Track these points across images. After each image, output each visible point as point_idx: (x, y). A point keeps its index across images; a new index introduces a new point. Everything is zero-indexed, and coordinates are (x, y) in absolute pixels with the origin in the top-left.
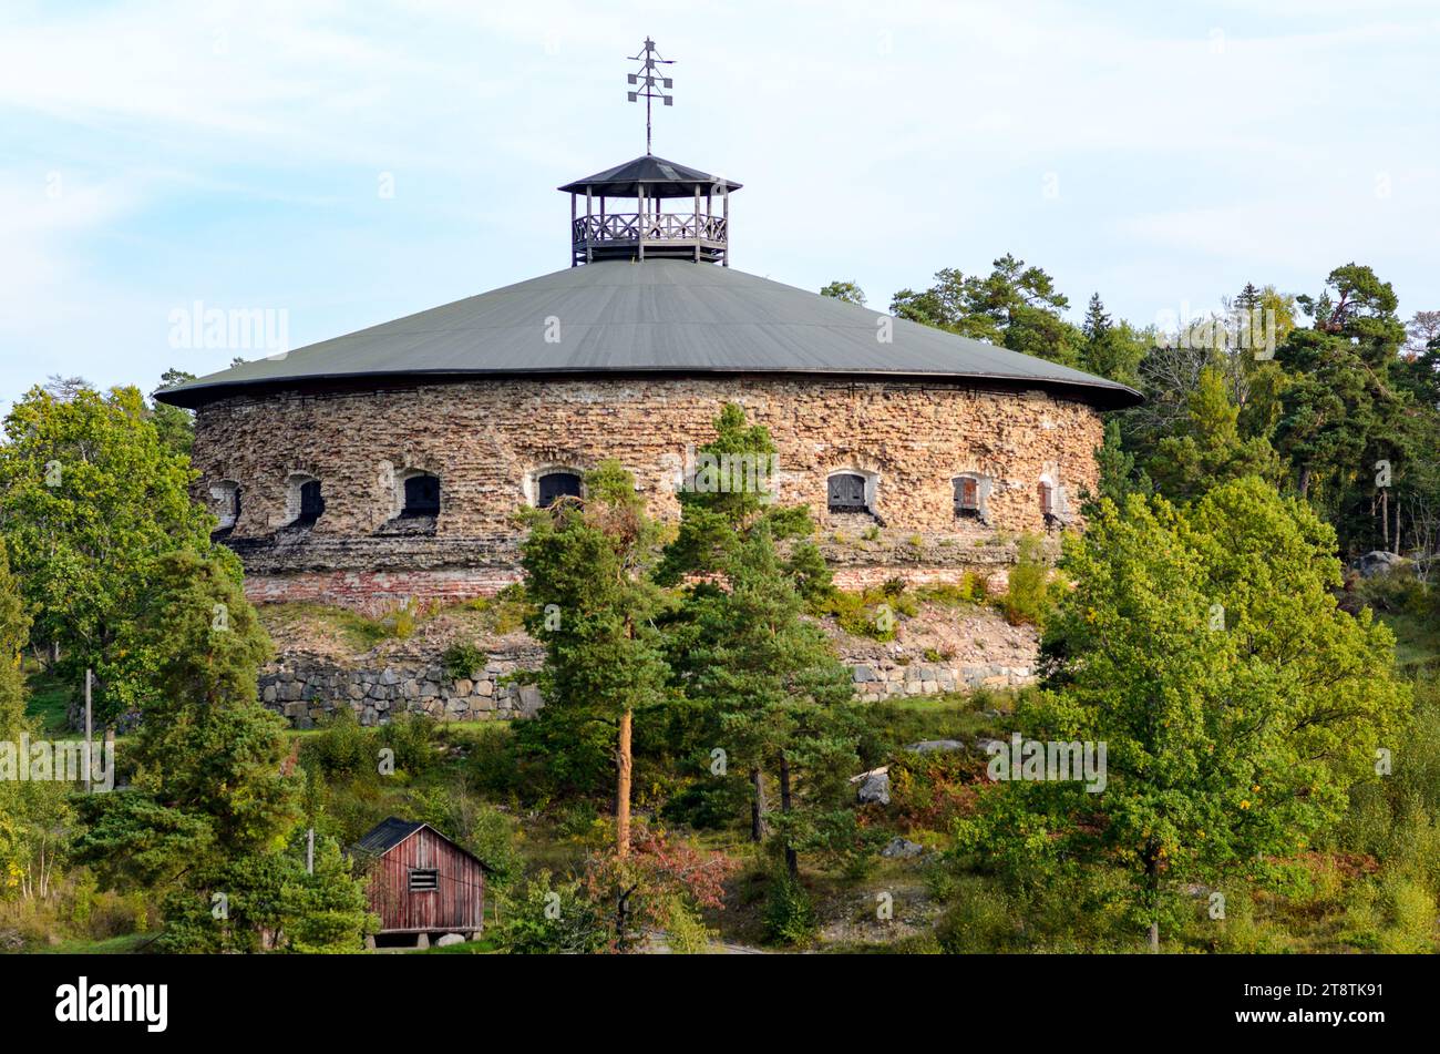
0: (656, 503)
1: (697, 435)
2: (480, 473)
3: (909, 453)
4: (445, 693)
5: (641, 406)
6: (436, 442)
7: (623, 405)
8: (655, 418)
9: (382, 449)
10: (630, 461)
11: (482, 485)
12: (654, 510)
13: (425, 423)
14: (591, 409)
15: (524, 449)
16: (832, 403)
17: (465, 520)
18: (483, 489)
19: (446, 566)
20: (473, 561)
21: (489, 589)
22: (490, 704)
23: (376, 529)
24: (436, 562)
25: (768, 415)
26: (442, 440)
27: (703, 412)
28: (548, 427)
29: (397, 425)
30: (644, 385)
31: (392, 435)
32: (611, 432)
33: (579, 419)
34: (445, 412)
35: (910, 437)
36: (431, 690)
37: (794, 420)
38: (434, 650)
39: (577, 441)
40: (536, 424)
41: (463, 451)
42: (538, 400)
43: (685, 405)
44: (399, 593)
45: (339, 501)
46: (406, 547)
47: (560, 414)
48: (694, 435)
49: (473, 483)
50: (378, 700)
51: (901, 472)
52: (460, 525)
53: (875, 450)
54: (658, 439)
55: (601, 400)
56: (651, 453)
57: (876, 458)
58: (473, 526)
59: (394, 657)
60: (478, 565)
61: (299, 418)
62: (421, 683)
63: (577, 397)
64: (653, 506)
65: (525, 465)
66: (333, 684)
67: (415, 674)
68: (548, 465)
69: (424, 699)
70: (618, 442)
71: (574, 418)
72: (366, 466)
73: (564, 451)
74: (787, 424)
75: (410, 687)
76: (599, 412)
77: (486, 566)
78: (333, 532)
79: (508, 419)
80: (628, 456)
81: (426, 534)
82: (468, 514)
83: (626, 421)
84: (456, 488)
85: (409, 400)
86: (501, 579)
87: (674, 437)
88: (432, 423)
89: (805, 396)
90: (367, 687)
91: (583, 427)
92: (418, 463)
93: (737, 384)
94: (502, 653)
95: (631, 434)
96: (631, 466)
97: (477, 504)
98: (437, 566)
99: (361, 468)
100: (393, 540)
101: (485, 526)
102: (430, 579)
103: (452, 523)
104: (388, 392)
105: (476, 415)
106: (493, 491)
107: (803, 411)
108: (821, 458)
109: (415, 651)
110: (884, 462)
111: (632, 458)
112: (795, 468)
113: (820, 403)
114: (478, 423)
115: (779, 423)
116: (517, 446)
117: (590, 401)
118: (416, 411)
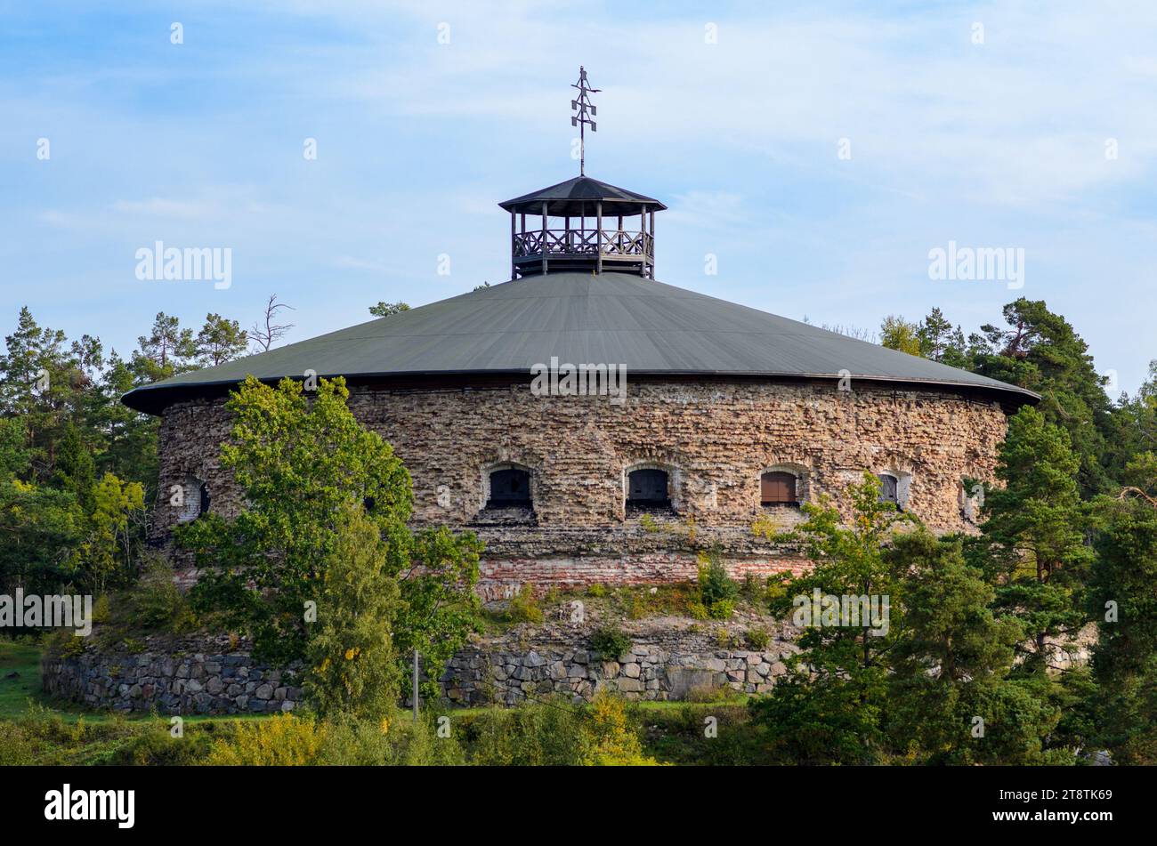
0: (743, 498)
1: (779, 436)
2: (582, 467)
3: (935, 456)
4: (593, 675)
5: (731, 408)
6: (534, 437)
7: (715, 406)
8: (744, 419)
9: (476, 443)
10: (724, 459)
11: (584, 478)
12: (742, 505)
13: (523, 419)
14: (686, 409)
15: (622, 445)
16: (883, 409)
17: (566, 512)
18: (586, 483)
19: (556, 554)
20: (585, 550)
21: (597, 577)
22: (639, 686)
23: (469, 519)
24: (544, 551)
25: (835, 419)
26: (541, 436)
27: (784, 414)
28: (647, 425)
29: (492, 421)
30: (732, 388)
31: (486, 430)
32: (706, 431)
33: (675, 418)
34: (542, 409)
35: (937, 442)
36: (578, 672)
37: (855, 424)
38: (576, 634)
39: (673, 439)
40: (636, 423)
41: (563, 447)
42: (637, 399)
43: (769, 407)
44: (505, 580)
45: (425, 492)
46: (508, 537)
47: (657, 412)
48: (776, 436)
49: (576, 477)
50: (522, 681)
51: (930, 473)
52: (561, 516)
53: (911, 454)
54: (747, 439)
55: (695, 401)
56: (742, 452)
57: (912, 460)
58: (575, 517)
59: (536, 639)
60: (589, 553)
61: (371, 412)
62: (568, 665)
63: (674, 397)
64: (741, 501)
65: (624, 461)
66: (473, 665)
67: (562, 656)
68: (642, 461)
69: (572, 680)
70: (712, 441)
71: (670, 418)
72: (460, 459)
73: (659, 448)
74: (851, 427)
75: (557, 668)
76: (691, 412)
77: (597, 555)
78: (421, 521)
79: (607, 417)
80: (721, 454)
81: (526, 524)
82: (569, 505)
83: (718, 421)
84: (557, 481)
85: (503, 397)
86: (609, 567)
87: (762, 437)
88: (529, 420)
89: (862, 402)
90: (511, 669)
91: (680, 426)
92: (514, 457)
93: (810, 389)
94: (645, 637)
95: (724, 433)
96: (725, 463)
97: (579, 496)
98: (545, 554)
99: (453, 460)
100: (493, 529)
101: (587, 517)
102: (536, 566)
103: (554, 514)
104: (477, 389)
105: (576, 412)
106: (595, 485)
107: (862, 416)
108: (876, 459)
109: (557, 634)
110: (918, 464)
111: (724, 456)
112: (858, 467)
113: (874, 409)
114: (576, 420)
115: (845, 426)
116: (617, 442)
117: (685, 402)
118: (512, 407)
